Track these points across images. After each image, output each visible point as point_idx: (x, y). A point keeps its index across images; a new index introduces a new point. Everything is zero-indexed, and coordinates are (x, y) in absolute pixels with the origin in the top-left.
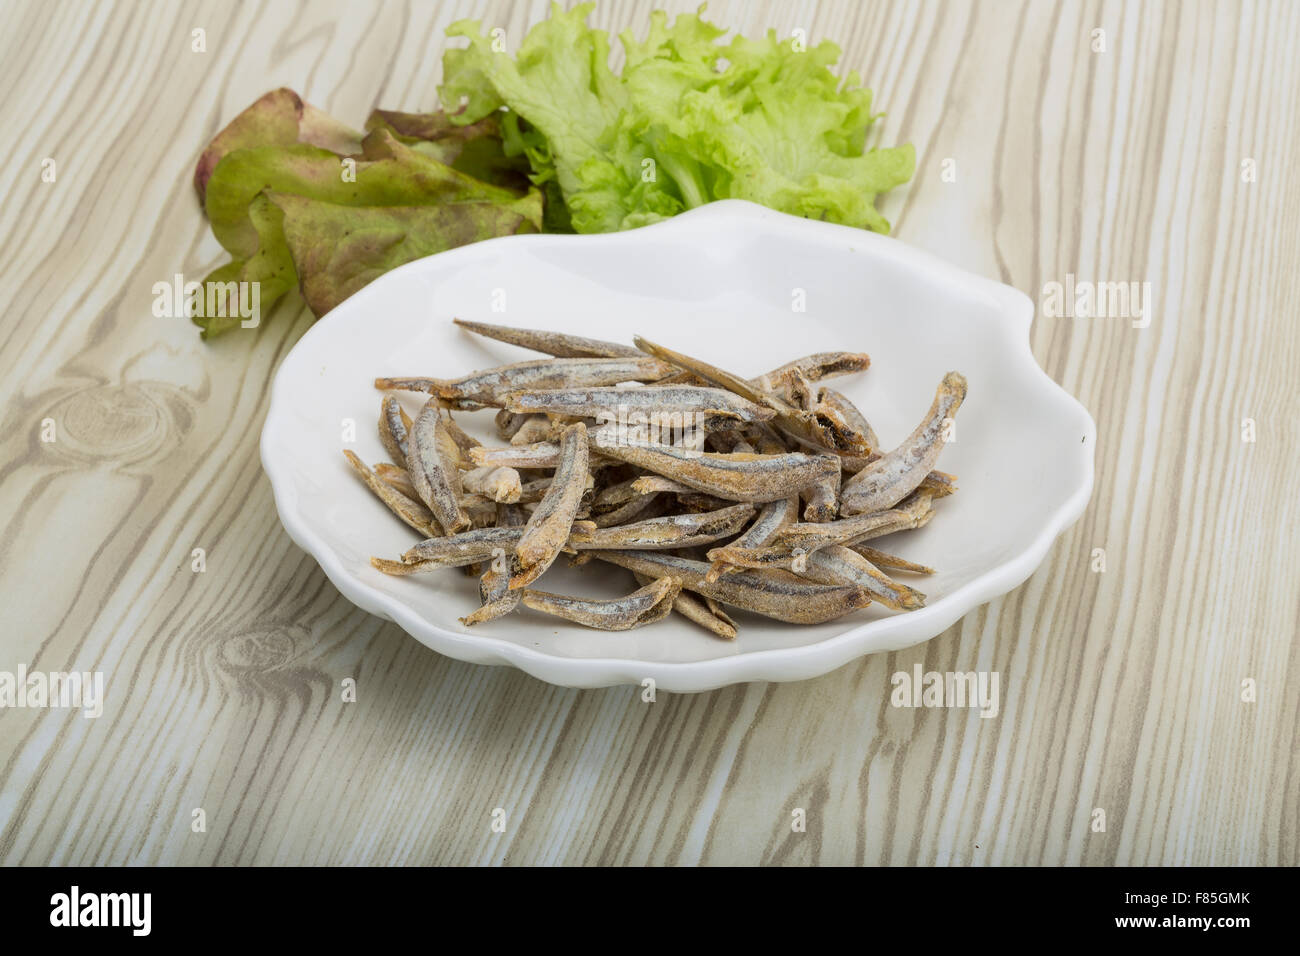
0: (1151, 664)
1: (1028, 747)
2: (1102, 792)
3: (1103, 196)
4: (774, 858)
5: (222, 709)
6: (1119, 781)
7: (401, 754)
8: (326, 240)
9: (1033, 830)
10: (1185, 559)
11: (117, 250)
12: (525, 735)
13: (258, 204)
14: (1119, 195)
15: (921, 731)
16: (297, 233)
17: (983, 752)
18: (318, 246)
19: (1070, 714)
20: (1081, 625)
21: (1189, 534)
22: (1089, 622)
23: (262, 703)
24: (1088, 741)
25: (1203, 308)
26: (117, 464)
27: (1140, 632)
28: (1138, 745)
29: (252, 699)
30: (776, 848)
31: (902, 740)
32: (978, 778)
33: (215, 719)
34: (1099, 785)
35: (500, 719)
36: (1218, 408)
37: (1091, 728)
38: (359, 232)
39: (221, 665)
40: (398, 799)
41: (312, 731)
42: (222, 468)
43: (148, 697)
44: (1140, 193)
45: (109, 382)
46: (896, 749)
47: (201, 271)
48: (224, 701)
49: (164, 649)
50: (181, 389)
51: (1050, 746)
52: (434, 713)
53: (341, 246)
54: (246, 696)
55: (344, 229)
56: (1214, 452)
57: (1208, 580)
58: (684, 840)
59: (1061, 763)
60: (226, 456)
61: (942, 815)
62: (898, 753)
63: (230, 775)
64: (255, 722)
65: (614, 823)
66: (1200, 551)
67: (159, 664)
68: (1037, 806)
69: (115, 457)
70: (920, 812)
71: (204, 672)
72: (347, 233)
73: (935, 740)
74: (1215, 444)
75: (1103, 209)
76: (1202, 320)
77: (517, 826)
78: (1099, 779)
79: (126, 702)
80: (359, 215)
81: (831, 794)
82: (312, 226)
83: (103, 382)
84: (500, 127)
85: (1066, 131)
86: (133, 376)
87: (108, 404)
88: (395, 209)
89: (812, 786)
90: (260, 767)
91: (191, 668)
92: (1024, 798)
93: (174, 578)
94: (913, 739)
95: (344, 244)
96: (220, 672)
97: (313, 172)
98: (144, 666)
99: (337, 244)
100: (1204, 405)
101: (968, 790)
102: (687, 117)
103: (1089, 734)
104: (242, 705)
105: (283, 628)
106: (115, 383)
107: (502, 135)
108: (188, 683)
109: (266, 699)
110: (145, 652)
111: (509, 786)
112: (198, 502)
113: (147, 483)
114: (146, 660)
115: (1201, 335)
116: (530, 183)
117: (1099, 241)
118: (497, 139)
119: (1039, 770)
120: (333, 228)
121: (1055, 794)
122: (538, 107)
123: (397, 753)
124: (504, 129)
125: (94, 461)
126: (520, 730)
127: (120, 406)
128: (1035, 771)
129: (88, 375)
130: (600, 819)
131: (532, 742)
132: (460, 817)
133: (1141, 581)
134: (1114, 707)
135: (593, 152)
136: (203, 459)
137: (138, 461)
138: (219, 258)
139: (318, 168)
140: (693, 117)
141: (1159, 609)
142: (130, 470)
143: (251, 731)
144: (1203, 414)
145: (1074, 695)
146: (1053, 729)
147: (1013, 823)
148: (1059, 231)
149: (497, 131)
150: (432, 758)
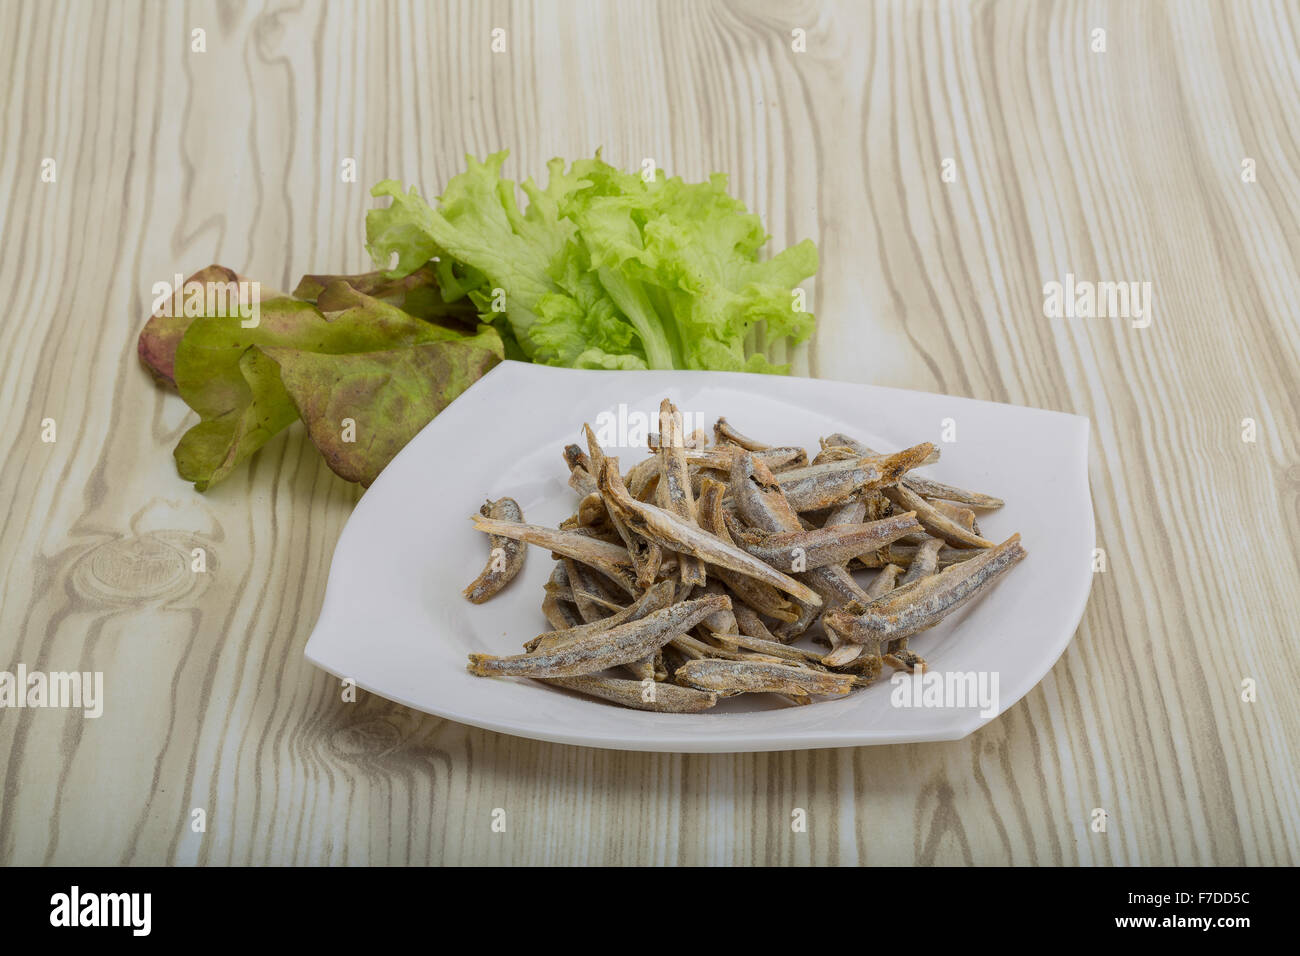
0: (1194, 651)
1: (1115, 732)
2: (1199, 759)
3: (992, 286)
4: (926, 848)
5: (353, 791)
6: (1210, 747)
7: (540, 807)
8: (322, 387)
9: (1149, 796)
10: (1188, 564)
11: (83, 426)
12: (649, 777)
13: (247, 358)
14: (1006, 284)
15: (1013, 730)
16: (295, 381)
17: (1076, 741)
18: (315, 393)
19: (1142, 701)
20: (1118, 630)
21: (1183, 546)
22: (1123, 625)
23: (389, 781)
24: (1168, 720)
25: (1119, 366)
26: (159, 603)
27: (1173, 628)
28: (1213, 716)
29: (378, 779)
30: (924, 840)
31: (998, 740)
32: (1081, 761)
33: (351, 800)
34: (1193, 753)
35: (620, 767)
36: (1168, 441)
37: (1165, 709)
38: (348, 378)
39: (336, 755)
40: (554, 844)
41: (448, 798)
42: (263, 595)
43: (278, 790)
44: (1025, 280)
45: (122, 536)
46: (997, 746)
47: (172, 437)
48: (353, 785)
49: (276, 748)
50: (195, 533)
51: (1135, 727)
52: (556, 770)
53: (334, 392)
54: (372, 778)
55: (335, 376)
56: (1178, 478)
57: (1215, 580)
58: (837, 844)
59: (1150, 740)
60: (262, 585)
61: (1062, 794)
62: (1000, 750)
63: (387, 845)
64: (390, 798)
65: (764, 838)
66: (1198, 557)
67: (277, 761)
68: (1145, 776)
69: (156, 597)
70: (1042, 794)
71: (322, 762)
72: (338, 380)
73: (1028, 735)
74: (1176, 471)
75: (995, 296)
76: (1123, 377)
77: (676, 853)
78: (1191, 748)
79: (258, 797)
80: (346, 362)
81: (955, 790)
82: (307, 375)
83: (117, 536)
84: (436, 276)
85: (938, 237)
86: (144, 527)
87: (129, 554)
88: (373, 353)
89: (935, 786)
90: (413, 834)
91: (309, 761)
92: (1130, 772)
93: (259, 690)
94: (1008, 737)
95: (336, 390)
96: (337, 760)
97: (285, 326)
98: (263, 765)
99: (331, 389)
100: (1154, 440)
101: (1077, 772)
102: (651, 247)
103: (1166, 714)
104: (371, 786)
105: (382, 717)
106: (129, 536)
107: (439, 283)
108: (311, 774)
109: (392, 779)
110: (259, 753)
111: (653, 821)
112: (252, 625)
113: (197, 615)
114: (263, 758)
115: (1127, 388)
116: (480, 321)
117: (1003, 324)
118: (434, 287)
119: (1134, 748)
120: (326, 375)
121: (1156, 765)
122: (479, 251)
123: (536, 806)
124: (441, 278)
125: (138, 603)
126: (643, 774)
127: (141, 554)
128: (1130, 750)
129: (98, 532)
130: (750, 836)
131: (659, 782)
132: (618, 853)
133: (1155, 587)
134: (1178, 689)
135: (539, 287)
136: (241, 589)
137: (179, 598)
138: (187, 419)
139: (290, 322)
140: (657, 246)
141: (1181, 606)
142: (174, 606)
143: (390, 806)
144: (1156, 448)
145: (1138, 684)
146: (1131, 712)
147: (1129, 793)
148: (963, 318)
149: (435, 279)
150: (571, 807)
